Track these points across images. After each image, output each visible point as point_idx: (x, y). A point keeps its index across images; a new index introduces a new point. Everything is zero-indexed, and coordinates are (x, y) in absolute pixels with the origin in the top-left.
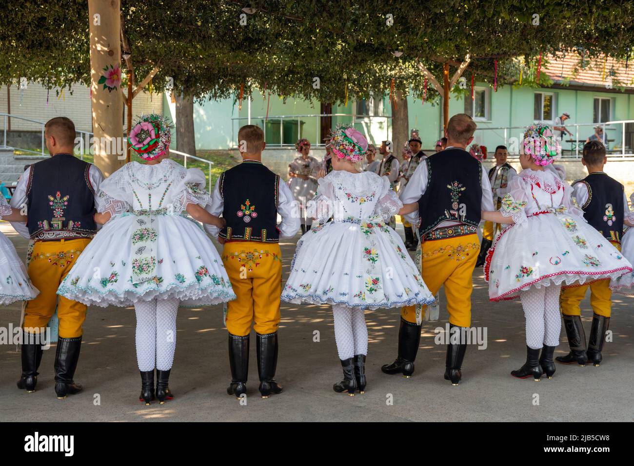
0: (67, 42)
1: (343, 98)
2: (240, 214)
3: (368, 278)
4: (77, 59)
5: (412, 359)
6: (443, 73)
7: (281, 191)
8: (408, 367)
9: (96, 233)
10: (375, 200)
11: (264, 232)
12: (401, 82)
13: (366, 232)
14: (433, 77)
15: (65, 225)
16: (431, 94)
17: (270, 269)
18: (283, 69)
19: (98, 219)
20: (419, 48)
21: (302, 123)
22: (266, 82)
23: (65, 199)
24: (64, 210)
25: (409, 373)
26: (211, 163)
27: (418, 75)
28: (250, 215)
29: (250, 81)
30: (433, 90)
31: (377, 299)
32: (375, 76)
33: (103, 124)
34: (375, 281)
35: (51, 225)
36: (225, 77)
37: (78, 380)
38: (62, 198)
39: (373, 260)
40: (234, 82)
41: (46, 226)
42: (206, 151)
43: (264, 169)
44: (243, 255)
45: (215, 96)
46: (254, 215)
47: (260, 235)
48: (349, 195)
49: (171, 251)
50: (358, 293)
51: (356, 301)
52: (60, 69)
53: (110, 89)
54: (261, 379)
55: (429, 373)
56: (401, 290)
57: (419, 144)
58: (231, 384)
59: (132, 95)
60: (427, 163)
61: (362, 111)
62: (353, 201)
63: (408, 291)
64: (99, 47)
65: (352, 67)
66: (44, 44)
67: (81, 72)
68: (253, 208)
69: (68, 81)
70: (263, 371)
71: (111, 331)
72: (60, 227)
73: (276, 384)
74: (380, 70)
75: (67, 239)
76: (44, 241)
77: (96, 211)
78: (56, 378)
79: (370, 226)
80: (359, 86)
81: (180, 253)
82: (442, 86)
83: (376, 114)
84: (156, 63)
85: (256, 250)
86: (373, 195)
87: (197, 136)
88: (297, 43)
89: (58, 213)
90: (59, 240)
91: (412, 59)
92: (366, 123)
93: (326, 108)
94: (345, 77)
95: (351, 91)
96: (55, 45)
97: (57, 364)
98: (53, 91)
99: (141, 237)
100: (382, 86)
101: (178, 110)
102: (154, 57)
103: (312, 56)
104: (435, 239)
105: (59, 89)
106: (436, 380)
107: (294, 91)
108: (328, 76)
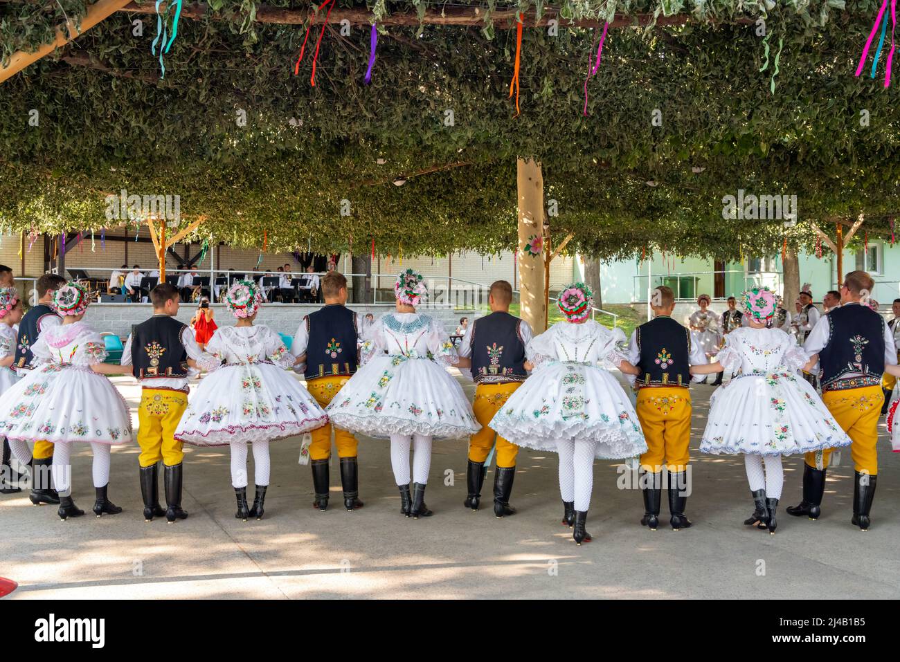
0: (498, 217)
1: (738, 258)
2: (658, 361)
3: (777, 427)
4: (505, 230)
5: (818, 502)
6: (836, 233)
7: (692, 341)
8: (814, 510)
9: (526, 378)
10: (780, 353)
11: (680, 377)
12: (793, 241)
13: (772, 383)
14: (826, 236)
15: (500, 371)
16: (824, 251)
17: (684, 412)
18: (682, 233)
19: (527, 366)
20: (812, 210)
21: (697, 279)
22: (666, 244)
23: (500, 349)
24: (499, 358)
25: (816, 516)
26: (616, 315)
27: (811, 234)
28: (666, 362)
29: (651, 244)
30: (825, 248)
31: (788, 446)
32: (768, 236)
33: (527, 285)
34: (785, 429)
35: (488, 371)
36: (630, 240)
37: (513, 503)
38: (497, 348)
39: (781, 408)
40: (638, 245)
41: (485, 372)
42: (610, 305)
43: (674, 322)
44: (659, 400)
45: (620, 257)
46: (671, 362)
47: (676, 379)
48: (753, 348)
49: (597, 395)
50: (769, 442)
51: (768, 449)
52: (491, 239)
53: (534, 255)
54: (672, 513)
55: (835, 517)
56: (812, 436)
57: (808, 297)
58: (645, 516)
59: (549, 258)
60: (829, 318)
61: (754, 267)
62: (757, 354)
63: (819, 436)
64: (525, 221)
65: (746, 229)
66: (481, 220)
67: (509, 241)
68: (669, 356)
69: (498, 249)
70: (674, 505)
71: (536, 462)
72: (496, 373)
73: (685, 518)
74: (773, 231)
75: (503, 383)
76: (484, 384)
77: (526, 359)
78: (495, 501)
79: (775, 377)
80: (753, 245)
81: (605, 397)
82: (835, 244)
83: (767, 270)
84: (570, 232)
85: (670, 396)
86: (779, 348)
87: (603, 292)
88: (695, 210)
89: (495, 360)
90: (496, 383)
91: (804, 220)
92: (758, 279)
93: (719, 266)
94: (739, 238)
95: (745, 250)
96: (489, 221)
97: (496, 488)
98: (486, 257)
99: (571, 380)
100: (774, 245)
101: (586, 269)
102: (568, 226)
103: (709, 221)
104: (837, 389)
105: (490, 255)
106: (844, 524)
107: (692, 252)
108: (724, 238)
